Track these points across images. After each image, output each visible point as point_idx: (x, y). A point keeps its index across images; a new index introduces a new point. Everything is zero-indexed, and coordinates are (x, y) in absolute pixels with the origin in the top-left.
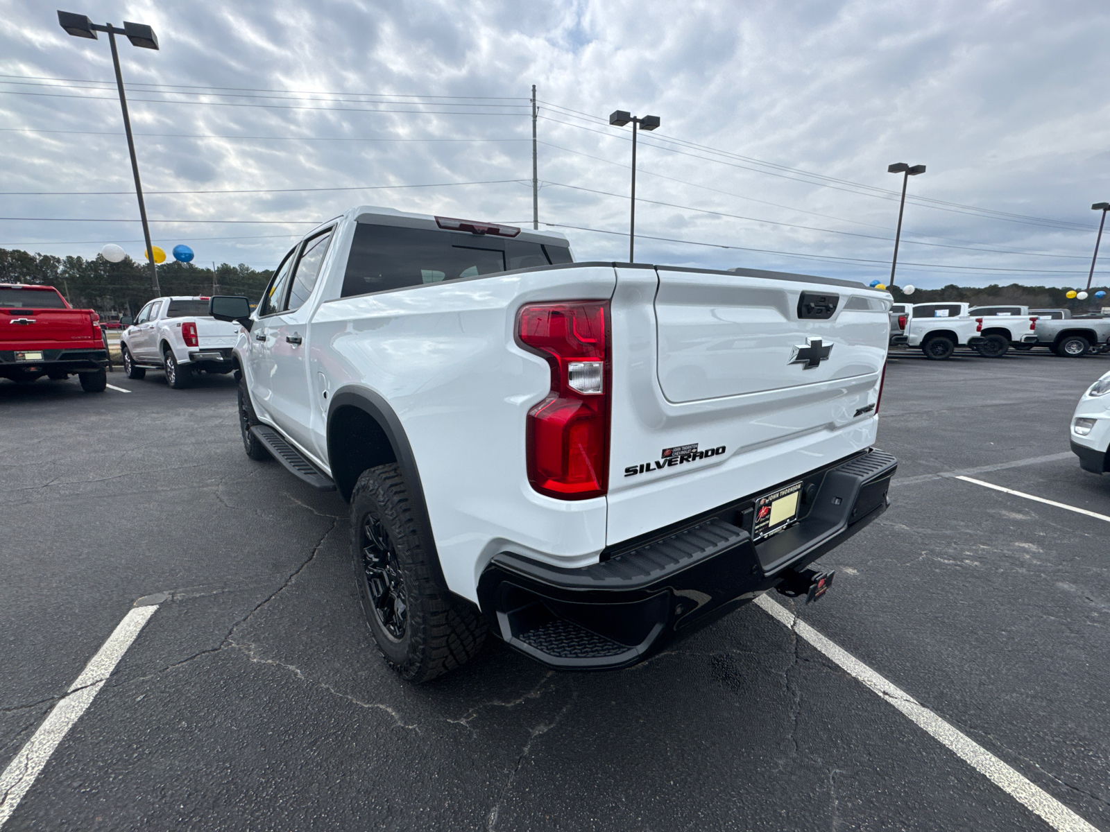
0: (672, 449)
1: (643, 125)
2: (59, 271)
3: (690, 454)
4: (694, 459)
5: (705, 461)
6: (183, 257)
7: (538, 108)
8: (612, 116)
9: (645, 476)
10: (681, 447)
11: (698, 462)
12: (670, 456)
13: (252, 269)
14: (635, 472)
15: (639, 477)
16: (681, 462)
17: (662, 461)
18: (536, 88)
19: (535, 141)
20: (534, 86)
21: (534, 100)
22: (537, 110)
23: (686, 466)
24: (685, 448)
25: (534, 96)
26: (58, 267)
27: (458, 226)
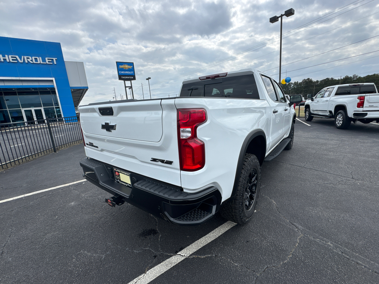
0: (90, 142)
2: (292, 86)
5: (95, 148)
6: (287, 81)
13: (359, 76)
26: (291, 86)
27: (206, 78)
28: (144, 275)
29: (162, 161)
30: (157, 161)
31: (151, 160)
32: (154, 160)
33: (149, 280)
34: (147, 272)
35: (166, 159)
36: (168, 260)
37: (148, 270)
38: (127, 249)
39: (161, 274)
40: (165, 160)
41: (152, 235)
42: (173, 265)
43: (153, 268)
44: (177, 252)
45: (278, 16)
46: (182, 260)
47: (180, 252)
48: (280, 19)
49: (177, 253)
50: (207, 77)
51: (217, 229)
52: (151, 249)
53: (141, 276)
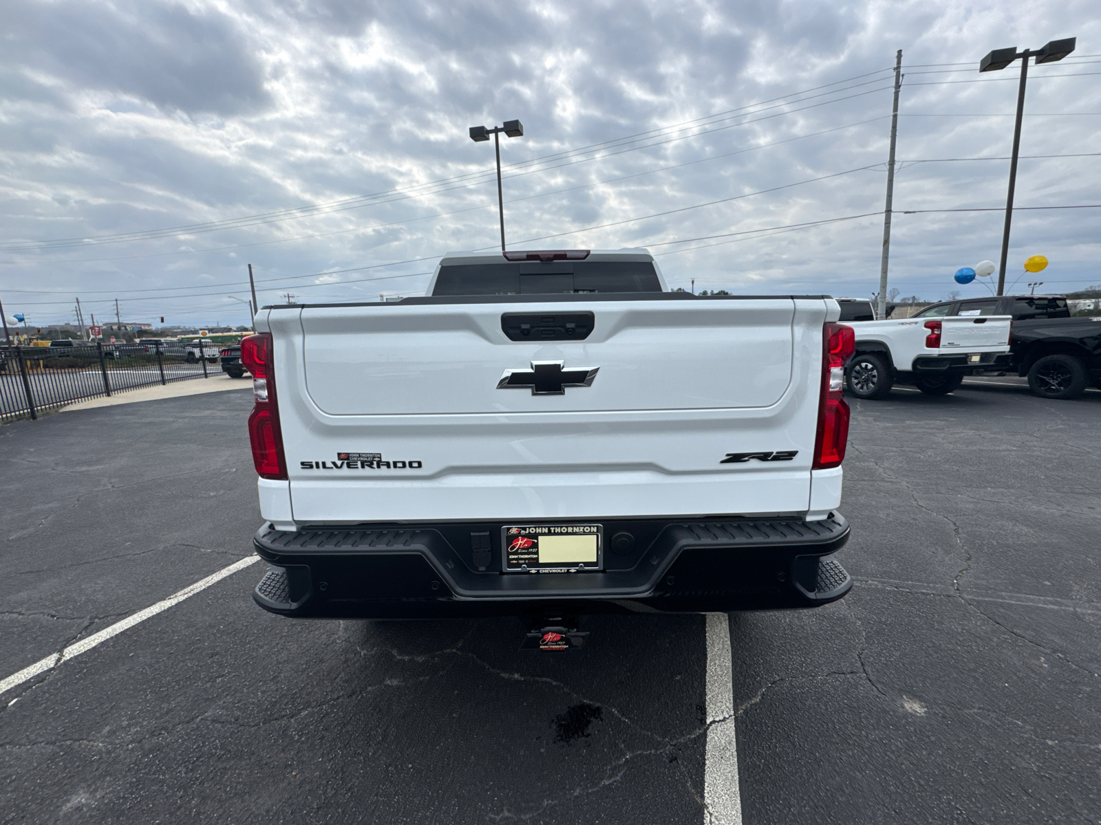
0: (349, 454)
1: (1042, 57)
3: (371, 461)
4: (379, 467)
5: (393, 472)
7: (903, 75)
8: (983, 62)
9: (321, 472)
10: (359, 454)
11: (384, 471)
12: (347, 460)
14: (311, 467)
15: (314, 472)
16: (363, 467)
17: (339, 463)
18: (902, 53)
19: (895, 117)
20: (900, 52)
21: (898, 68)
22: (901, 78)
23: (367, 471)
24: (363, 455)
25: (899, 62)
27: (525, 257)
28: (708, 812)
29: (764, 457)
30: (746, 458)
31: (723, 462)
32: (736, 458)
33: (733, 813)
34: (708, 801)
35: (775, 450)
36: (709, 747)
37: (703, 797)
38: (578, 790)
39: (737, 782)
40: (773, 453)
41: (593, 719)
42: (733, 748)
43: (706, 784)
44: (703, 721)
45: (489, 128)
46: (734, 728)
47: (708, 717)
48: (492, 136)
49: (706, 722)
50: (530, 254)
51: (707, 634)
52: (639, 752)
53: (708, 819)
